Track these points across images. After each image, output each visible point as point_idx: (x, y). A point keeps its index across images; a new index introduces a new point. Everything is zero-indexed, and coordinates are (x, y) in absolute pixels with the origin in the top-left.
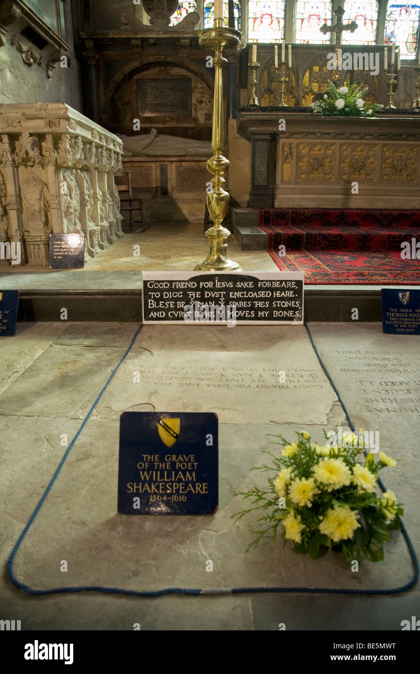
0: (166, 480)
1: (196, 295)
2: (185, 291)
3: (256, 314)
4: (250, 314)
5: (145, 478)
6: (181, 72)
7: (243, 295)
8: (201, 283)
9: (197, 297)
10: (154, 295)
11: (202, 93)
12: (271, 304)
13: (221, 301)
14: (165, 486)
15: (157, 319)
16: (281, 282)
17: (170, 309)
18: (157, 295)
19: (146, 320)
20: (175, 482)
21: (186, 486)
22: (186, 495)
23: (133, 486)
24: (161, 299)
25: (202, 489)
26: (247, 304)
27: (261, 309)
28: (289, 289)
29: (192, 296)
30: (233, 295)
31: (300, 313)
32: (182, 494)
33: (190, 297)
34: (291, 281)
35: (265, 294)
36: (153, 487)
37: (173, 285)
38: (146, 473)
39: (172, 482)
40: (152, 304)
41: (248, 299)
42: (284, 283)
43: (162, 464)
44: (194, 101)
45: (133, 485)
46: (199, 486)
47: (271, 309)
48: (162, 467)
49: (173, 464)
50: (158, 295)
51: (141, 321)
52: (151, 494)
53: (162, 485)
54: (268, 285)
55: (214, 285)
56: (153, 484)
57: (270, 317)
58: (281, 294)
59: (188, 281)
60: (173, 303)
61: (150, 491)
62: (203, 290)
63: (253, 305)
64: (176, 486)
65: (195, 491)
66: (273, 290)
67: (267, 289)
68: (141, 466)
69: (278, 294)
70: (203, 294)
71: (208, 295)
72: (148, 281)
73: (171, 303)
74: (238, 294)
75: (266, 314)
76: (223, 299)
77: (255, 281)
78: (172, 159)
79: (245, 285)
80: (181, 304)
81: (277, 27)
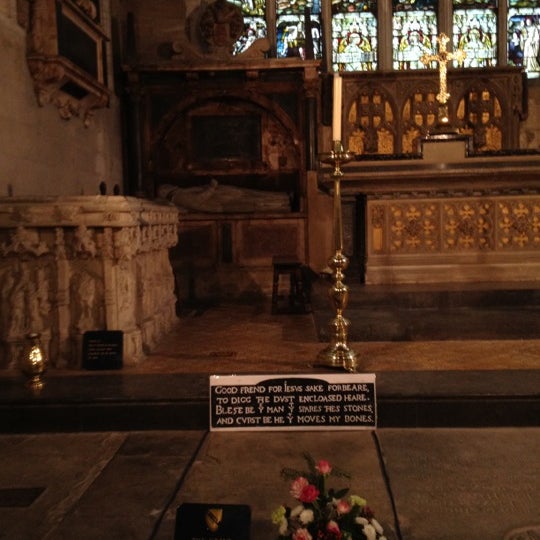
1: (264, 400)
2: (253, 396)
3: (327, 419)
4: (320, 419)
7: (312, 399)
8: (270, 387)
9: (266, 402)
10: (222, 401)
11: (275, 132)
12: (342, 409)
13: (290, 405)
15: (225, 425)
16: (352, 385)
17: (238, 415)
19: (215, 426)
24: (229, 404)
26: (318, 408)
27: (332, 414)
28: (360, 392)
29: (261, 402)
30: (303, 399)
31: (373, 418)
33: (258, 402)
34: (362, 384)
35: (336, 398)
37: (242, 390)
40: (220, 410)
41: (318, 404)
42: (354, 387)
44: (264, 142)
47: (342, 413)
50: (225, 400)
51: (208, 429)
54: (338, 388)
55: (283, 389)
57: (342, 423)
58: (352, 397)
59: (256, 386)
60: (242, 408)
62: (272, 395)
63: (323, 409)
66: (343, 393)
67: (336, 393)
69: (349, 398)
70: (271, 399)
71: (277, 399)
72: (216, 386)
73: (239, 408)
74: (308, 399)
75: (338, 418)
76: (292, 404)
77: (325, 384)
78: (238, 217)
79: (315, 389)
80: (249, 410)
81: (368, 47)
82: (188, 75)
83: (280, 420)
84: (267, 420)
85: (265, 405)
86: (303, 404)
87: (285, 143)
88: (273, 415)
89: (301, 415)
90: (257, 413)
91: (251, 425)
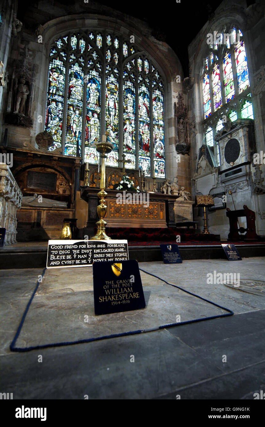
0: (118, 293)
1: (77, 252)
2: (71, 250)
3: (107, 260)
4: (104, 260)
5: (108, 293)
6: (53, 171)
7: (100, 251)
8: (80, 246)
9: (78, 253)
10: (54, 252)
11: (62, 181)
12: (114, 255)
13: (90, 254)
14: (118, 296)
15: (55, 265)
16: (118, 244)
17: (62, 260)
18: (56, 252)
19: (49, 266)
20: (123, 293)
21: (128, 295)
22: (129, 299)
23: (102, 299)
24: (58, 254)
25: (136, 295)
26: (103, 255)
27: (110, 258)
28: (122, 248)
29: (75, 253)
30: (96, 251)
31: (127, 259)
32: (127, 300)
33: (74, 253)
34: (122, 244)
35: (111, 250)
36: (113, 298)
37: (65, 247)
38: (108, 291)
39: (121, 294)
40: (53, 257)
41: (103, 253)
42: (119, 245)
43: (116, 285)
44: (58, 184)
45: (102, 297)
46: (135, 294)
47: (114, 257)
48: (116, 287)
49: (121, 285)
51: (46, 267)
52: (112, 301)
53: (117, 296)
54: (112, 246)
55: (86, 247)
56: (112, 296)
58: (118, 250)
59: (73, 245)
60: (65, 256)
61: (111, 300)
62: (81, 249)
63: (106, 256)
64: (124, 295)
65: (133, 297)
66: (114, 248)
67: (111, 248)
68: (105, 287)
69: (117, 250)
70: (80, 251)
71: (83, 251)
72: (52, 245)
73: (63, 256)
74: (98, 251)
75: (112, 260)
76: (90, 253)
77: (106, 244)
78: (44, 209)
79: (101, 246)
80: (69, 257)
81: (96, 159)
82: (29, 154)
83: (84, 261)
84: (78, 262)
85: (77, 254)
86: (96, 253)
87: (66, 185)
88: (81, 259)
89: (95, 258)
90: (73, 259)
91: (69, 265)
